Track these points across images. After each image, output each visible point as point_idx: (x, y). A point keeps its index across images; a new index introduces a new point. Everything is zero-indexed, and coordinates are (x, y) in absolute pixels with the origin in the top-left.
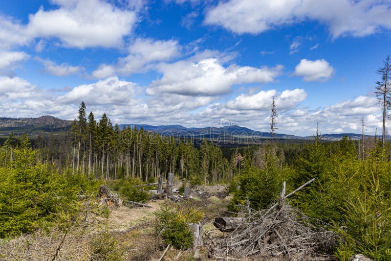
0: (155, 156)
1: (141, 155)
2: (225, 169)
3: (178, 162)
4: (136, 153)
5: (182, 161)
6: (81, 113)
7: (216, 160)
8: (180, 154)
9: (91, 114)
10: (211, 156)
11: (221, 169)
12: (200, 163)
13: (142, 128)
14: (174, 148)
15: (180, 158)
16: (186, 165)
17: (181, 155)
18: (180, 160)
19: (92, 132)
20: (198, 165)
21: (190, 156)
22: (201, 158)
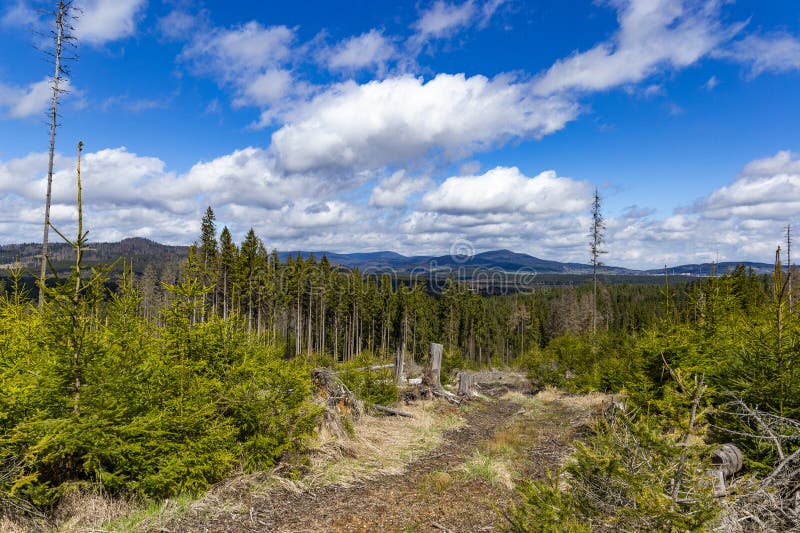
0: (352, 313)
1: (323, 309)
2: (491, 337)
3: (397, 325)
4: (314, 308)
5: (406, 321)
6: (206, 231)
7: (473, 321)
8: (401, 309)
9: (226, 231)
10: (462, 310)
11: (483, 336)
12: (441, 326)
13: (325, 257)
14: (388, 297)
15: (400, 316)
16: (413, 330)
17: (404, 310)
18: (400, 321)
19: (228, 267)
20: (437, 330)
21: (420, 312)
22: (442, 316)
